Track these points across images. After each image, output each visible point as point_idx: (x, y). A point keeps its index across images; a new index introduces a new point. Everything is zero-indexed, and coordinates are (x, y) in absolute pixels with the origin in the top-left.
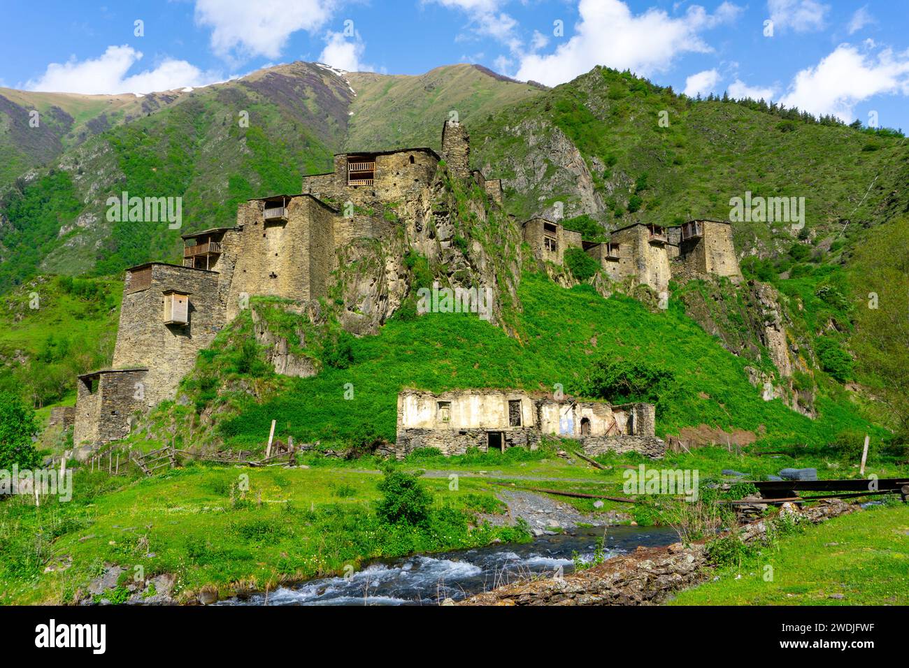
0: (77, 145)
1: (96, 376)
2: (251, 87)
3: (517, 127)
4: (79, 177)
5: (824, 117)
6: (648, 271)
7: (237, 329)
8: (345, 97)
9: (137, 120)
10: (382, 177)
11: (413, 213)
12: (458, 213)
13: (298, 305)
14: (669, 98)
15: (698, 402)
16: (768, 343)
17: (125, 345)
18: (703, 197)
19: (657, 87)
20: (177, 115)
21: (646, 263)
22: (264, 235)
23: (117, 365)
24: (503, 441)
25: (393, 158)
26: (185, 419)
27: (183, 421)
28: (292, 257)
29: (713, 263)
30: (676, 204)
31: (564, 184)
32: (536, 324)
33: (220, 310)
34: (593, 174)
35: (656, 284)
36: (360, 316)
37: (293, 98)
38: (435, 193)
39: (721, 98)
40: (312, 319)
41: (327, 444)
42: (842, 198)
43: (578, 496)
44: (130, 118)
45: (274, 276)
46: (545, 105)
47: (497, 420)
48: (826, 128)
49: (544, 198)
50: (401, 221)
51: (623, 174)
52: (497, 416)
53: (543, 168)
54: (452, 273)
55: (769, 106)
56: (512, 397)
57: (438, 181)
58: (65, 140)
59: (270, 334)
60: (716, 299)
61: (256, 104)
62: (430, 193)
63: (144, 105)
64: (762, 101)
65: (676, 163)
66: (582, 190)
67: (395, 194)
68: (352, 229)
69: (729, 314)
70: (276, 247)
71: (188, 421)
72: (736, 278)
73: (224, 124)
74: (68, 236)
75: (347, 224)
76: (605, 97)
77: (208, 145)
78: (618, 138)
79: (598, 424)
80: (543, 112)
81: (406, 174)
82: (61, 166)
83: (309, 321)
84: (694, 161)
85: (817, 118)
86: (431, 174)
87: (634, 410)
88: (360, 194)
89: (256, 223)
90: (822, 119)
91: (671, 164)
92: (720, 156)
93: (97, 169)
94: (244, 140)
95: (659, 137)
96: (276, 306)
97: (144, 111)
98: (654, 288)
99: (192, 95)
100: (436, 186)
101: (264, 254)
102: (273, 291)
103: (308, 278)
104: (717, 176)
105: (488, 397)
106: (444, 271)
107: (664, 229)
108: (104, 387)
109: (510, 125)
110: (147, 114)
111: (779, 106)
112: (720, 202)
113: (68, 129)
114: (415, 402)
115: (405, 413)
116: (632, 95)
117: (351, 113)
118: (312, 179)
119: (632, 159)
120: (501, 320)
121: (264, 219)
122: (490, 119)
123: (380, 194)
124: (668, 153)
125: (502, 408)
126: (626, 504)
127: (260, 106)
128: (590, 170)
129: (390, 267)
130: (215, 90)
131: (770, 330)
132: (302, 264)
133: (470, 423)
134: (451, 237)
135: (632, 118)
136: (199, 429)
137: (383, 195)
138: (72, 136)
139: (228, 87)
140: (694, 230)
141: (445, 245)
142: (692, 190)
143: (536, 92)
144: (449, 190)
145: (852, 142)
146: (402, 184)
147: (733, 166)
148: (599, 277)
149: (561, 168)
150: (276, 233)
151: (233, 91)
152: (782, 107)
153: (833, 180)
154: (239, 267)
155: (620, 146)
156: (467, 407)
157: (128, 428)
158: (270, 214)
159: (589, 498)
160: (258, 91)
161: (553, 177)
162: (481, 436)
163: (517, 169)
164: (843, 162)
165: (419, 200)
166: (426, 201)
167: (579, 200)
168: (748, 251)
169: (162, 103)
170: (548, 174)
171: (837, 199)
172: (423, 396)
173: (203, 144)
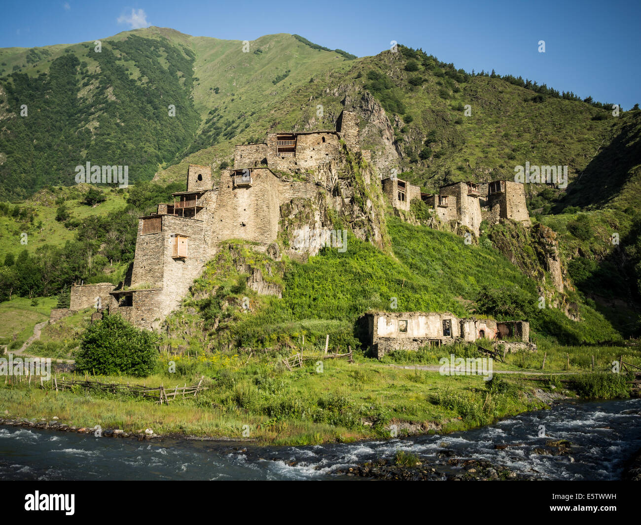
5: (566, 93)
6: (467, 216)
10: (302, 151)
12: (355, 178)
13: (263, 246)
14: (451, 72)
16: (549, 270)
17: (141, 271)
18: (477, 149)
19: (442, 63)
21: (466, 210)
22: (234, 195)
25: (310, 138)
28: (256, 212)
29: (512, 212)
31: (372, 136)
33: (204, 248)
34: (395, 129)
35: (472, 225)
36: (300, 253)
38: (339, 164)
39: (490, 74)
40: (273, 256)
42: (578, 155)
45: (243, 225)
46: (357, 73)
47: (436, 332)
48: (567, 102)
50: (317, 184)
52: (435, 330)
54: (353, 221)
55: (525, 82)
56: (445, 317)
57: (341, 155)
59: (247, 267)
60: (514, 237)
61: (120, 59)
62: (336, 164)
64: (520, 78)
65: (457, 123)
66: (386, 140)
67: (311, 164)
68: (291, 191)
69: (523, 248)
70: (244, 204)
72: (526, 222)
76: (403, 69)
78: (413, 101)
79: (488, 333)
80: (356, 79)
81: (319, 150)
85: (561, 94)
86: (336, 150)
87: (515, 325)
88: (286, 163)
89: (228, 187)
90: (564, 94)
91: (453, 123)
92: (489, 119)
95: (444, 102)
96: (246, 246)
98: (471, 228)
100: (340, 159)
101: (235, 209)
102: (243, 236)
103: (268, 227)
104: (487, 134)
105: (430, 317)
106: (348, 220)
108: (136, 302)
109: (330, 87)
111: (533, 83)
114: (385, 320)
115: (379, 327)
116: (423, 69)
119: (424, 119)
121: (235, 184)
123: (301, 163)
124: (451, 115)
125: (438, 324)
128: (392, 125)
129: (317, 218)
130: (86, 47)
131: (550, 261)
132: (264, 217)
133: (419, 334)
134: (351, 196)
137: (303, 165)
140: (498, 187)
141: (347, 201)
144: (349, 161)
145: (586, 113)
146: (317, 157)
147: (499, 127)
148: (434, 220)
149: (370, 123)
150: (243, 194)
152: (535, 84)
153: (572, 141)
154: (217, 217)
155: (414, 108)
156: (417, 324)
158: (241, 180)
162: (426, 342)
164: (579, 128)
165: (329, 169)
166: (334, 170)
171: (575, 155)
172: (390, 316)
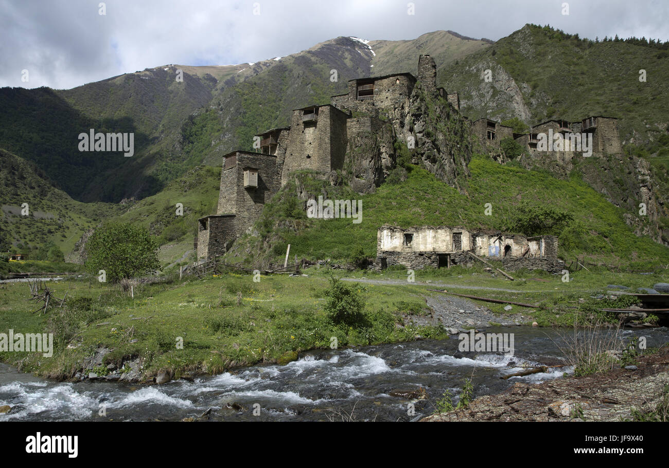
0: (220, 94)
1: (206, 219)
2: (313, 54)
3: (474, 67)
4: (221, 112)
7: (287, 190)
8: (368, 56)
9: (251, 78)
10: (379, 93)
11: (398, 116)
12: (428, 115)
13: (324, 175)
14: (576, 41)
15: (590, 237)
16: (641, 198)
17: (224, 201)
19: (568, 35)
20: (272, 73)
22: (303, 132)
23: (220, 213)
24: (448, 260)
25: (385, 81)
26: (255, 244)
27: (255, 246)
28: (320, 145)
29: (604, 145)
30: (579, 111)
31: (504, 102)
32: (480, 187)
33: (277, 179)
34: (523, 94)
35: (563, 160)
36: (363, 181)
37: (338, 59)
38: (413, 102)
39: (613, 39)
40: (332, 183)
41: (335, 261)
43: (493, 302)
44: (247, 77)
45: (309, 157)
46: (492, 51)
47: (445, 246)
49: (491, 111)
50: (390, 121)
51: (543, 93)
52: (445, 244)
53: (490, 92)
54: (424, 153)
55: (648, 42)
56: (455, 230)
57: (415, 94)
58: (214, 92)
59: (306, 192)
60: (605, 169)
61: (317, 63)
62: (410, 102)
63: (254, 69)
64: (644, 38)
66: (515, 105)
67: (387, 104)
68: (358, 126)
69: (614, 179)
70: (310, 139)
71: (257, 245)
72: (620, 155)
73: (298, 77)
74: (216, 145)
75: (355, 123)
76: (532, 44)
77: (290, 89)
78: (540, 70)
79: (517, 250)
80: (491, 56)
81: (394, 91)
82: (211, 107)
83: (330, 185)
84: (592, 83)
86: (410, 90)
87: (543, 240)
88: (365, 105)
89: (298, 124)
91: (576, 86)
92: (610, 78)
93: (230, 107)
94: (310, 85)
95: (568, 68)
96: (310, 175)
97: (254, 73)
98: (561, 163)
99: (280, 61)
100: (414, 97)
101: (303, 143)
102: (308, 166)
103: (329, 157)
104: (608, 92)
105: (439, 230)
106: (419, 152)
107: (570, 123)
108: (211, 226)
109: (469, 66)
110: (255, 74)
111: (656, 41)
112: (610, 109)
113: (215, 86)
114: (389, 234)
115: (382, 241)
116: (550, 42)
117: (372, 66)
118: (337, 98)
119: (549, 84)
120: (456, 183)
121: (302, 121)
122: (457, 63)
123: (377, 104)
124: (574, 78)
125: (448, 238)
126: (530, 308)
127: (319, 65)
128: (521, 92)
129: (383, 150)
131: (643, 190)
132: (326, 149)
133: (426, 248)
134: (423, 130)
135: (550, 57)
136: (262, 250)
137: (379, 105)
138: (217, 90)
139: (300, 55)
140: (591, 123)
141: (419, 135)
142: (590, 102)
143: (487, 46)
144: (422, 100)
146: (392, 97)
147: (619, 85)
148: (524, 156)
149: (502, 91)
150: (310, 131)
151: (303, 57)
154: (288, 152)
155: (541, 76)
156: (425, 237)
157: (225, 250)
158: (308, 118)
159: (502, 303)
160: (317, 56)
161: (496, 98)
162: (434, 256)
163: (474, 93)
165: (403, 108)
166: (407, 108)
167: (513, 111)
168: (628, 140)
169: (264, 68)
170: (493, 96)
172: (395, 230)
173: (287, 89)
